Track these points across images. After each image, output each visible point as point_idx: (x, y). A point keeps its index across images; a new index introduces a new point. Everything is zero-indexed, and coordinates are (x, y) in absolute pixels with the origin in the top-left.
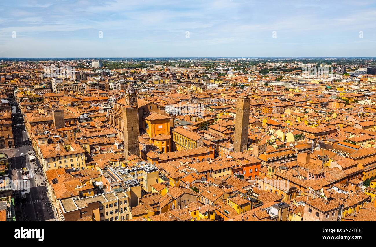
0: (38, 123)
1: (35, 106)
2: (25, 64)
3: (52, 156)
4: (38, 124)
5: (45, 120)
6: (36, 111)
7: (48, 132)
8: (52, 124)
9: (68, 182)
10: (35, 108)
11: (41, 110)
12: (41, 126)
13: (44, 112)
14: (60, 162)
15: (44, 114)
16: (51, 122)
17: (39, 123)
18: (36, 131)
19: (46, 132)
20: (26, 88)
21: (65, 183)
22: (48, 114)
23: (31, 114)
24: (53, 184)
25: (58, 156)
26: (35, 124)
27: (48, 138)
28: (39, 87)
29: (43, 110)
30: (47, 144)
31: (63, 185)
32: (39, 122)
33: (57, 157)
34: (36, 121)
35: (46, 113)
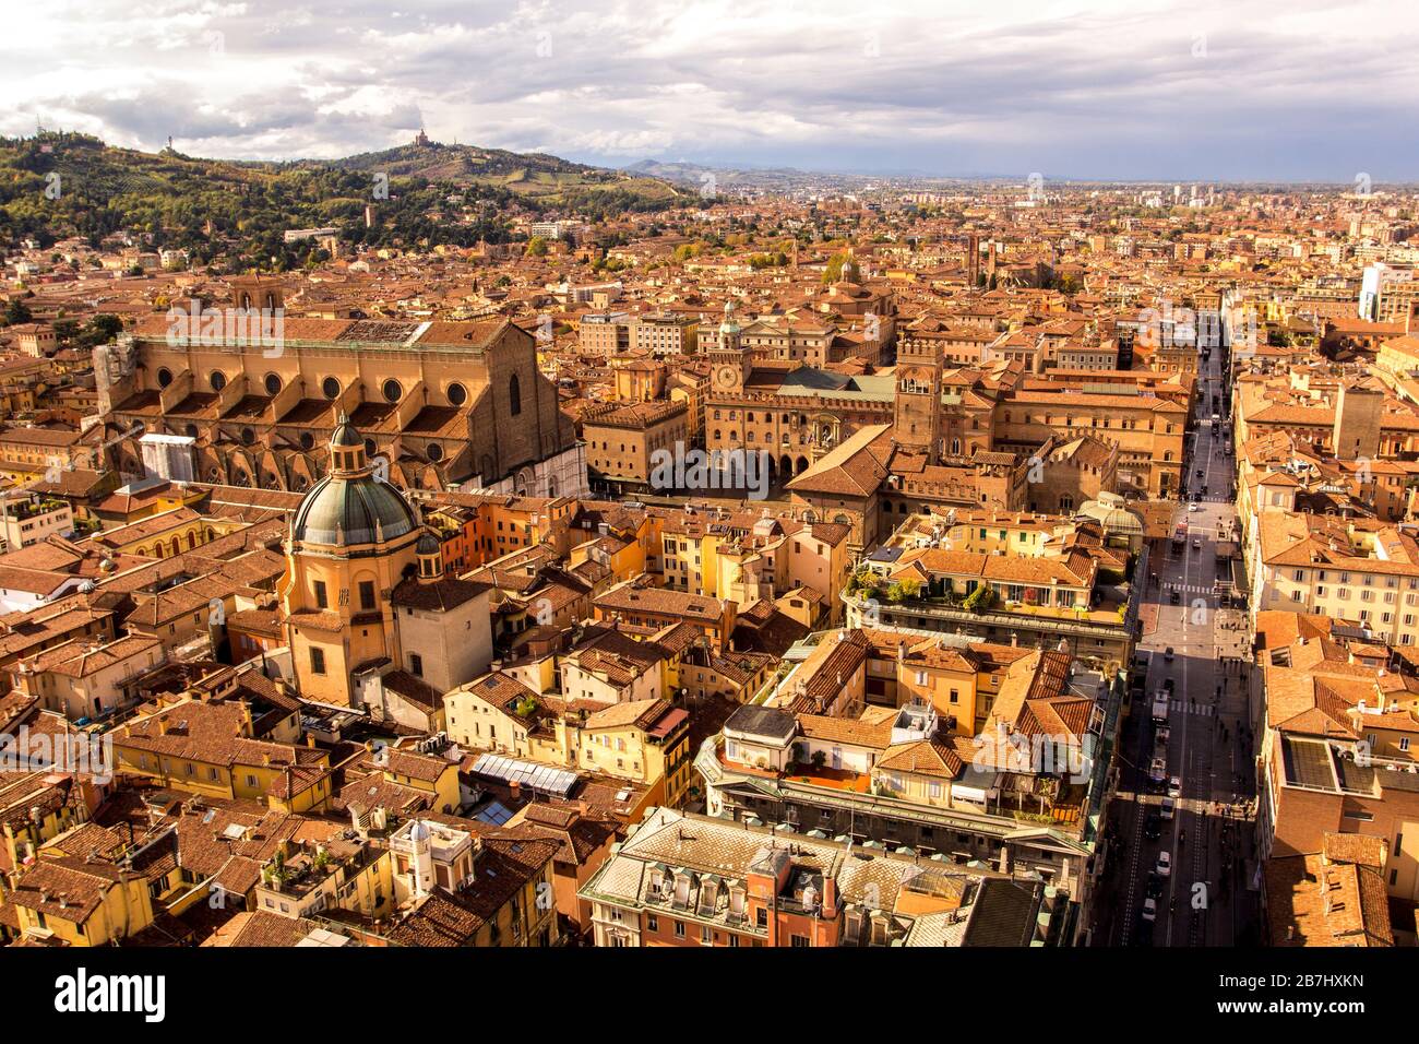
0: (1277, 425)
1: (1282, 362)
2: (1286, 203)
3: (1292, 558)
4: (1276, 431)
5: (1304, 420)
6: (1281, 382)
7: (1305, 467)
8: (1326, 437)
9: (1330, 675)
10: (1280, 367)
11: (1301, 378)
12: (1284, 439)
13: (1312, 387)
14: (1320, 588)
15: (1307, 397)
16: (1326, 430)
17: (1278, 427)
18: (1263, 455)
19: (1297, 464)
20: (1266, 291)
21: (1315, 674)
22: (1322, 396)
23: (1261, 390)
24: (1274, 664)
25: (1317, 564)
26: (1265, 427)
27: (1298, 489)
28: (1313, 292)
29: (1306, 377)
30: (1290, 510)
31: (1308, 680)
32: (1280, 423)
33: (1314, 568)
34: (1272, 419)
35: (1316, 394)
